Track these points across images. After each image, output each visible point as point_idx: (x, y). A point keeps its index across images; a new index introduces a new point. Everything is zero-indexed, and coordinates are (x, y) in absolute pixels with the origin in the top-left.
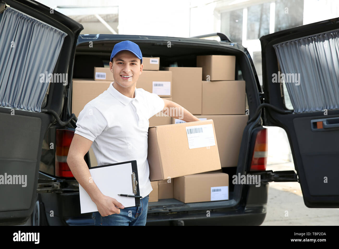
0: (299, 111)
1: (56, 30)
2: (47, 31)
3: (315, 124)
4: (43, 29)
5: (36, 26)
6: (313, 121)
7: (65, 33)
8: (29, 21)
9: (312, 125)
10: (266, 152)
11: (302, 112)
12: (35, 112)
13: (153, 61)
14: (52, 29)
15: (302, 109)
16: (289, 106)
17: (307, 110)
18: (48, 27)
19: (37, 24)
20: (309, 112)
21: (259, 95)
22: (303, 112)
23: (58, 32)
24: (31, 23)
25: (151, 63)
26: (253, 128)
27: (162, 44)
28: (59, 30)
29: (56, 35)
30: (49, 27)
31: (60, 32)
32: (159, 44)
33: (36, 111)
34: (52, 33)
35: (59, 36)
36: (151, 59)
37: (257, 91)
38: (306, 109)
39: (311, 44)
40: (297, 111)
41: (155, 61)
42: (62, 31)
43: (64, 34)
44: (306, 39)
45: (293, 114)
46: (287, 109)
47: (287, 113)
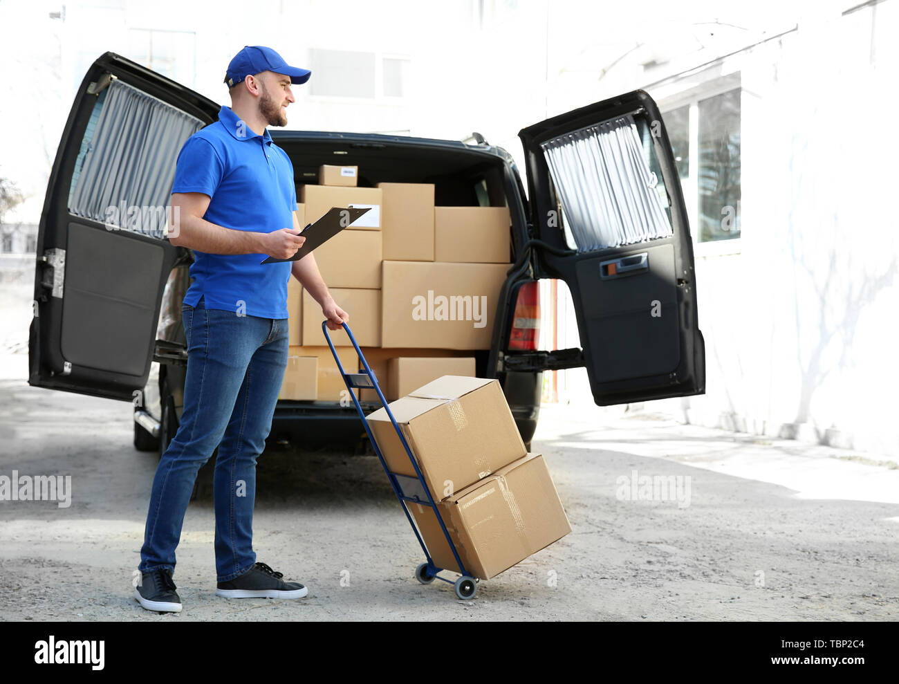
0: (585, 250)
1: (186, 116)
2: (173, 117)
3: (606, 268)
4: (167, 113)
5: (155, 109)
6: (602, 264)
7: (201, 121)
8: (146, 101)
9: (601, 271)
10: (538, 320)
11: (588, 251)
12: (154, 238)
13: (346, 172)
14: (181, 114)
15: (588, 247)
16: (571, 244)
17: (596, 248)
18: (174, 111)
19: (158, 106)
20: (598, 251)
21: (526, 228)
22: (591, 250)
23: (189, 120)
24: (149, 103)
25: (343, 174)
26: (514, 282)
27: (365, 145)
28: (192, 117)
29: (187, 123)
30: (176, 111)
31: (193, 119)
32: (360, 145)
33: (156, 237)
34: (181, 120)
35: (192, 126)
36: (344, 169)
37: (524, 222)
38: (593, 246)
39: (591, 137)
40: (582, 251)
41: (350, 172)
42: (196, 119)
43: (199, 123)
44: (584, 132)
45: (577, 257)
46: (568, 249)
47: (566, 255)
